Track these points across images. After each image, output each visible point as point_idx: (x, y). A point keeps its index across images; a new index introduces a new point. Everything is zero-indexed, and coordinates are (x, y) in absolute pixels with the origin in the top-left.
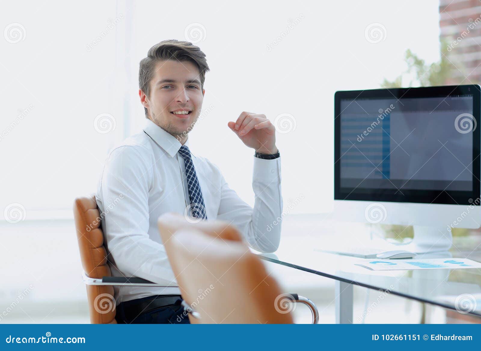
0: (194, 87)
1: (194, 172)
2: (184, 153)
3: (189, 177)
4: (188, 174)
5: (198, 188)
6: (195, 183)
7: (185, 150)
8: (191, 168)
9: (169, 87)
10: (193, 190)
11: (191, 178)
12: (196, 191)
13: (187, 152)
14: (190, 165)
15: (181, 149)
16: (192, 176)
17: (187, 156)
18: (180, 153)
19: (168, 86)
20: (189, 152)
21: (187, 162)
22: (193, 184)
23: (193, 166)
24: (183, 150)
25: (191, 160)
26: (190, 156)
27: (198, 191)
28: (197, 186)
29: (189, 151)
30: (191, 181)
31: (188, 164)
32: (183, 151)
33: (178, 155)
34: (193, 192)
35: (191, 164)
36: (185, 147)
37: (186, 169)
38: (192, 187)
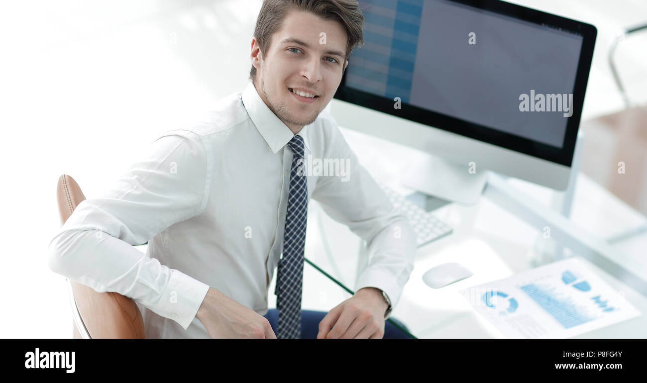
0: (334, 61)
2: (294, 148)
3: (293, 183)
4: (293, 178)
7: (297, 145)
9: (298, 51)
11: (295, 185)
13: (299, 148)
15: (291, 142)
16: (297, 183)
17: (298, 153)
18: (289, 146)
19: (297, 49)
20: (301, 148)
21: (296, 161)
22: (296, 194)
24: (294, 143)
26: (302, 154)
29: (303, 146)
30: (295, 189)
32: (294, 145)
33: (286, 148)
36: (298, 139)
37: (291, 171)
38: (293, 199)
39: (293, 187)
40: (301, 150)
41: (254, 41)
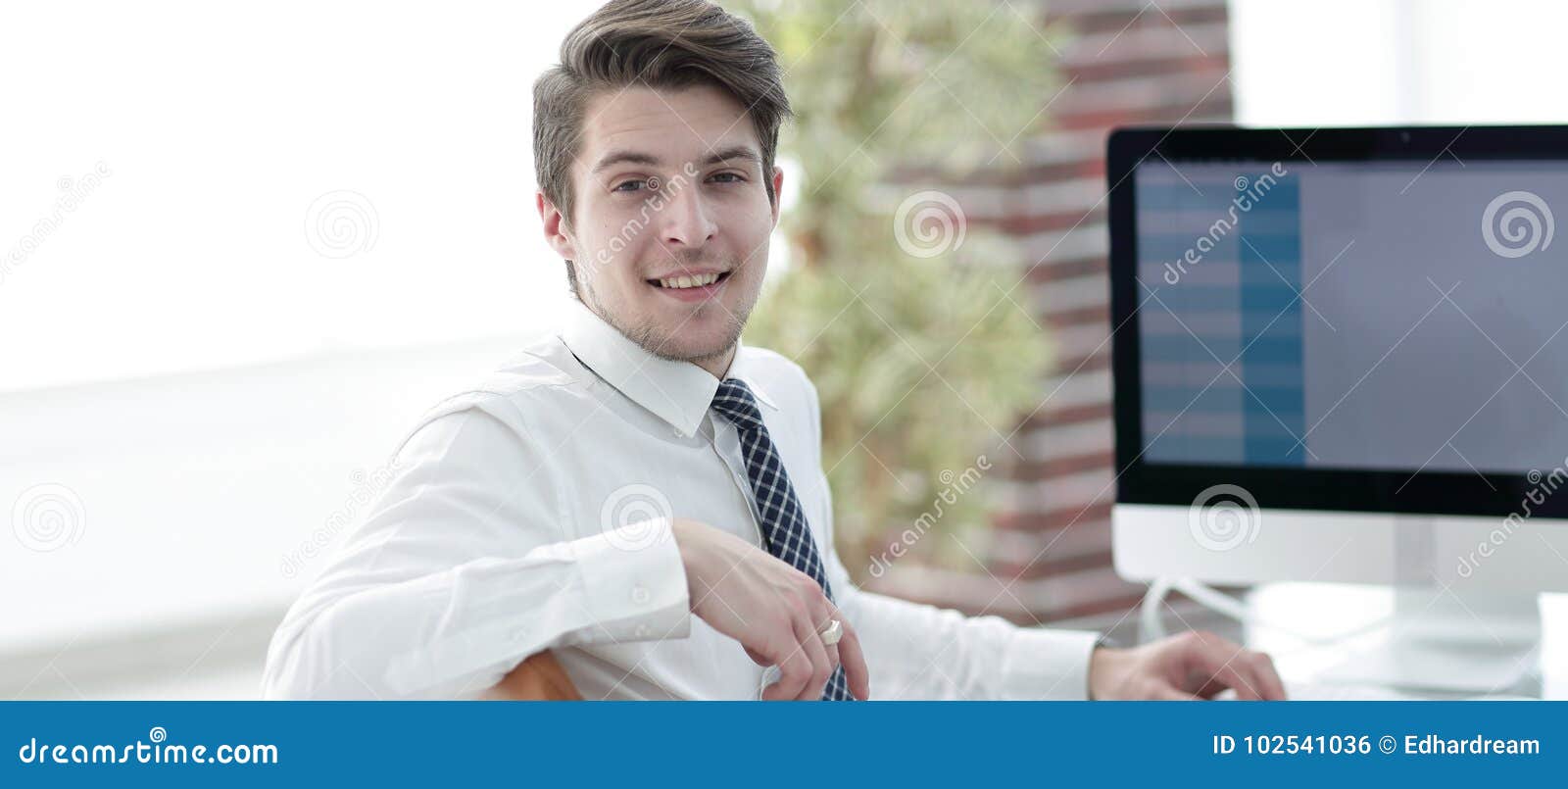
0: (734, 178)
1: (778, 474)
2: (731, 409)
3: (762, 494)
4: (758, 483)
5: (801, 527)
6: (787, 514)
7: (735, 399)
8: (767, 460)
9: (640, 185)
10: (784, 542)
11: (771, 496)
12: (793, 543)
13: (743, 405)
14: (761, 450)
15: (718, 398)
16: (773, 489)
17: (747, 417)
18: (717, 410)
19: (638, 182)
20: (749, 403)
21: (747, 438)
22: (780, 518)
23: (774, 451)
24: (727, 398)
25: (764, 429)
26: (757, 415)
27: (801, 540)
28: (796, 523)
29: (749, 397)
30: (773, 506)
31: (755, 447)
32: (728, 401)
33: (712, 418)
34: (786, 547)
35: (765, 442)
36: (733, 386)
37: (748, 466)
38: (779, 531)
39: (768, 504)
40: (751, 407)
41: (540, 196)
